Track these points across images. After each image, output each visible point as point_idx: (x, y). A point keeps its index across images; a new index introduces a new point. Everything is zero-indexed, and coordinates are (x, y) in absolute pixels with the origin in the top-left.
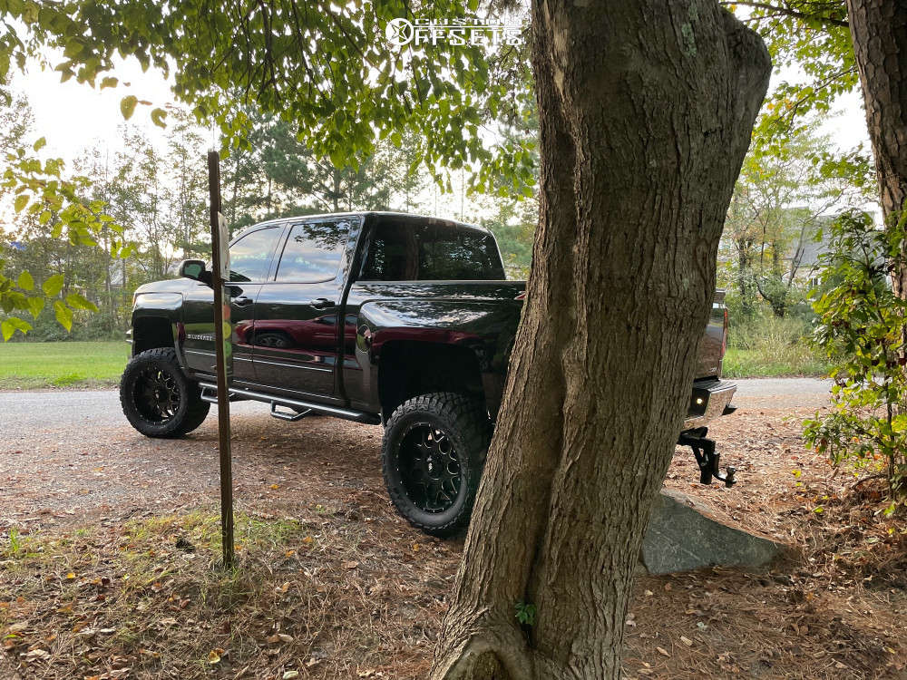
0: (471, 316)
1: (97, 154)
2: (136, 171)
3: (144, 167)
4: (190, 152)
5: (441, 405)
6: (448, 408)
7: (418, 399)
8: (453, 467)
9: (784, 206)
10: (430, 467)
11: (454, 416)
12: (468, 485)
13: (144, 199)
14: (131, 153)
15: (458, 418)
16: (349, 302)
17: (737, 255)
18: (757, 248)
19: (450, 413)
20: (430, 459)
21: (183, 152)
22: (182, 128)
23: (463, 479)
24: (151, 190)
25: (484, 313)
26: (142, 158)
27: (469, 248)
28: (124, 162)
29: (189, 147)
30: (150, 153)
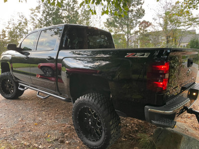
0: (104, 63)
1: (13, 20)
2: (23, 24)
3: (24, 23)
4: (35, 19)
5: (93, 100)
6: (96, 102)
7: (84, 97)
8: (99, 124)
9: (178, 28)
10: (90, 123)
11: (99, 106)
12: (105, 135)
13: (25, 31)
14: (21, 20)
15: (101, 107)
16: (59, 58)
17: (166, 40)
18: (171, 38)
19: (97, 104)
20: (90, 120)
21: (33, 19)
22: (33, 13)
23: (103, 131)
24: (27, 28)
25: (108, 62)
26: (24, 21)
27: (102, 38)
28: (20, 22)
29: (34, 17)
30: (26, 20)
